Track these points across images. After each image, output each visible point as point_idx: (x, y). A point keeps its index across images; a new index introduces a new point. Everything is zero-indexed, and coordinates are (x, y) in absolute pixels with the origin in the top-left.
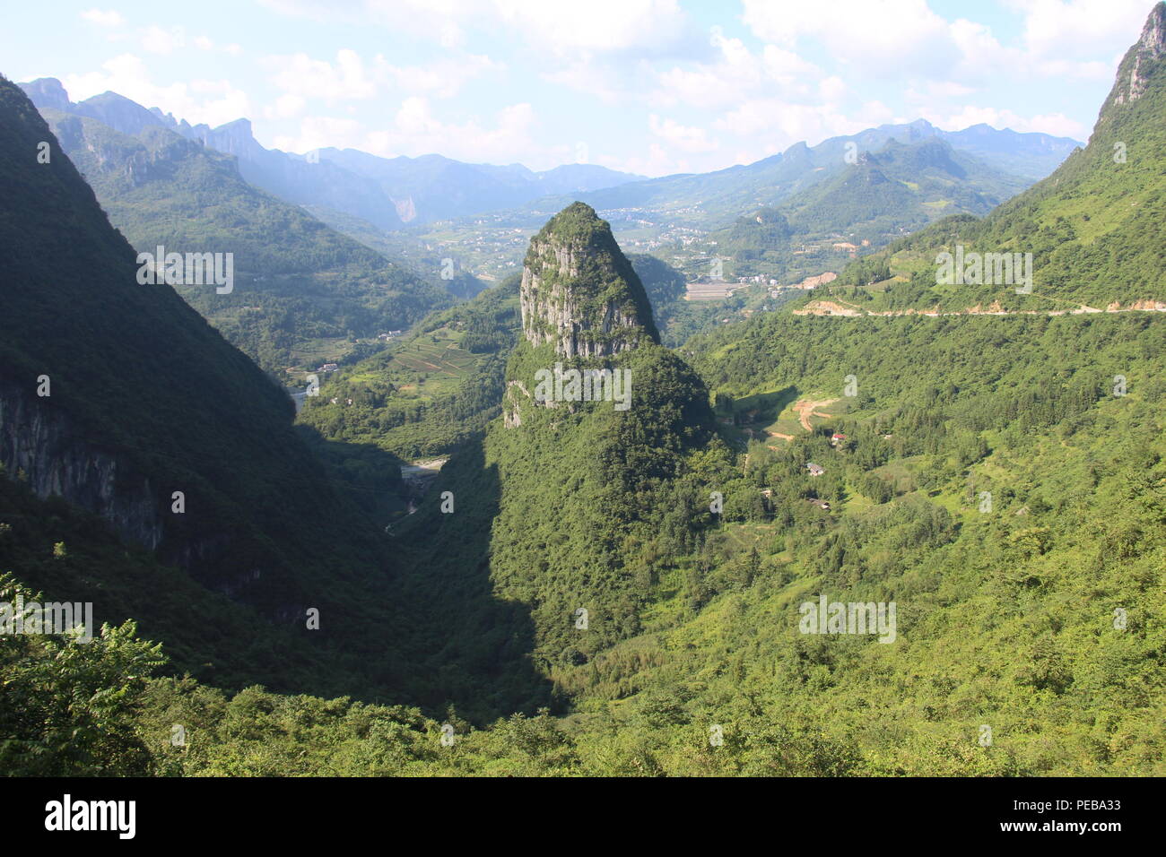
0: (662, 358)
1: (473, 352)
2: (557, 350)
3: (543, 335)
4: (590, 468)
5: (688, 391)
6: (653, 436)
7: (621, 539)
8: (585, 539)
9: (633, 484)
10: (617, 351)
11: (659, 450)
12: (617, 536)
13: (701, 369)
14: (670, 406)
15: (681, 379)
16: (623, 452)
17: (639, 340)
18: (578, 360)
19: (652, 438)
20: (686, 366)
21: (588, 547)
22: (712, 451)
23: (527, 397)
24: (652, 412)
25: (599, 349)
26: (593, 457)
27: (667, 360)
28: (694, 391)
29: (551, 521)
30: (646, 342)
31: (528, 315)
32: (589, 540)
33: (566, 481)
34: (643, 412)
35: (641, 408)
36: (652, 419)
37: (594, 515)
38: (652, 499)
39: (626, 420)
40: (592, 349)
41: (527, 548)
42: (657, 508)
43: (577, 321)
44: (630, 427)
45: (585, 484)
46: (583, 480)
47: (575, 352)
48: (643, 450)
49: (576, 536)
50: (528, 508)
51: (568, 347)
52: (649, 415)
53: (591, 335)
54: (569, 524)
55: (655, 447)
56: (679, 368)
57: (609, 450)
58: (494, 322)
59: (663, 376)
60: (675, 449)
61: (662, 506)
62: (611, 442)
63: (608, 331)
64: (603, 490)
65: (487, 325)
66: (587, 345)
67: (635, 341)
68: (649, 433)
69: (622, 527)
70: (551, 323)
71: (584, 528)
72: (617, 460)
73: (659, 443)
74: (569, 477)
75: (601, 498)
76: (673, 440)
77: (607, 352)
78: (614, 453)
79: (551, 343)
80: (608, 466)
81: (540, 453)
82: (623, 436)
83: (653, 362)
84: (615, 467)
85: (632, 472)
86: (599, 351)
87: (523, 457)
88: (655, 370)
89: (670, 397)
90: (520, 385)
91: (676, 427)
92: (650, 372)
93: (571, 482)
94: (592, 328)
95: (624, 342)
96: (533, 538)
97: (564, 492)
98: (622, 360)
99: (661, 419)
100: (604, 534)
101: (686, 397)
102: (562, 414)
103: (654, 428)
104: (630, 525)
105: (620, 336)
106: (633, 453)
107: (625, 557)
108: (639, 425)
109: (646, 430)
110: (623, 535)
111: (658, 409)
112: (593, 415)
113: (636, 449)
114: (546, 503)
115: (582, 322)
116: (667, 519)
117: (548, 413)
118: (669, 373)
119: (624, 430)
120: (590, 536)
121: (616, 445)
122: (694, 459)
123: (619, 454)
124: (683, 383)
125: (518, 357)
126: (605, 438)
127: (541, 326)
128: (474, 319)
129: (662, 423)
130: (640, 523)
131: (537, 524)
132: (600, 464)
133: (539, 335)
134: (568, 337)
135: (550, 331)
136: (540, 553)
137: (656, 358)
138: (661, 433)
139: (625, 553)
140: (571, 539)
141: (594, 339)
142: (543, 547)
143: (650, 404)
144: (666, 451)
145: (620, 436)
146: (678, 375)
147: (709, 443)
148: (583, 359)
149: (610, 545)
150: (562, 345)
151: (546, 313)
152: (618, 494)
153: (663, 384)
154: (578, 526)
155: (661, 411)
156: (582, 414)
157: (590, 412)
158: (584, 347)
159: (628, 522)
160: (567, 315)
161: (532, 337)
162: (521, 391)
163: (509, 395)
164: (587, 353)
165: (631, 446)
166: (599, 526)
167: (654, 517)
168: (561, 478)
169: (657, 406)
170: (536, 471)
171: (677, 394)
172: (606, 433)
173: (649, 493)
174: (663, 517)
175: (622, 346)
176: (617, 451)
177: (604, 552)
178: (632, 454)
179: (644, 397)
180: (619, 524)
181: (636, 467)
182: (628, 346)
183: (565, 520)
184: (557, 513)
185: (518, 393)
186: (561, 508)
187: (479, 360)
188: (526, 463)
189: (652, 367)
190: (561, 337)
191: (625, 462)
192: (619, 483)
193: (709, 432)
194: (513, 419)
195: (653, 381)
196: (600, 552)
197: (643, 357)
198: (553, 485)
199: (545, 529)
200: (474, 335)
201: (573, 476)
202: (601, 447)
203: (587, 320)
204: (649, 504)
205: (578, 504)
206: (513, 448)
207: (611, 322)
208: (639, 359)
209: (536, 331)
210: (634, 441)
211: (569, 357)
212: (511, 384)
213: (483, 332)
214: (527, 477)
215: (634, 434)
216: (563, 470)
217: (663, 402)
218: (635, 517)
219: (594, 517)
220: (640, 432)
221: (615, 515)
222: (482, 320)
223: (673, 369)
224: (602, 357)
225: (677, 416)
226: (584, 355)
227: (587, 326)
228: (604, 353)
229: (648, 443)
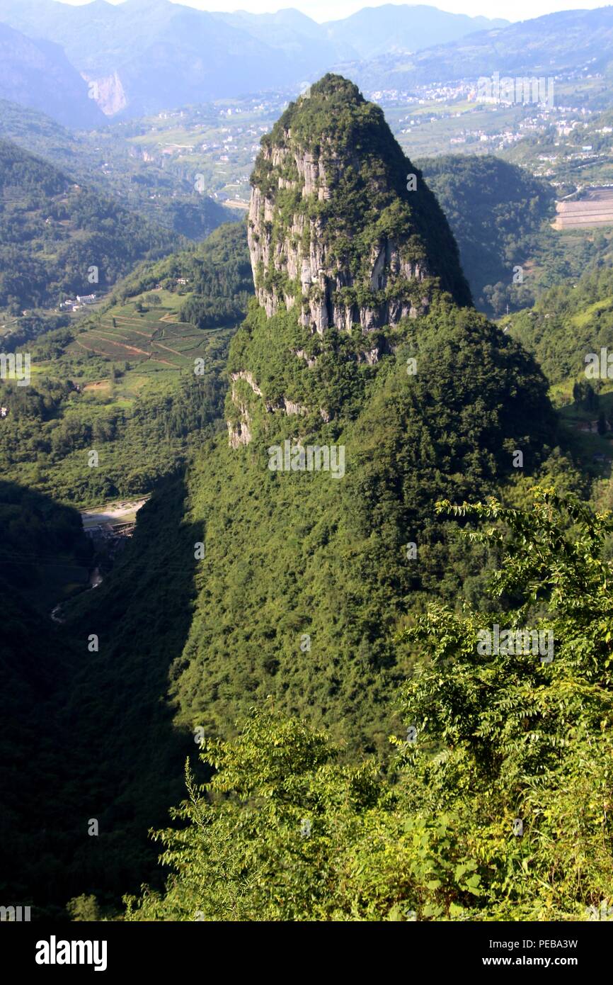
0: (468, 329)
1: (203, 326)
2: (302, 320)
3: (281, 297)
4: (346, 509)
5: (510, 381)
6: (449, 454)
7: (391, 621)
8: (335, 621)
9: (413, 532)
10: (397, 319)
11: (458, 477)
12: (385, 616)
13: (553, 342)
14: (479, 405)
15: (497, 360)
16: (399, 481)
17: (430, 300)
18: (335, 335)
19: (447, 458)
20: (507, 339)
21: (339, 635)
22: (549, 476)
23: (259, 397)
24: (449, 416)
25: (367, 316)
26: (350, 490)
27: (476, 330)
28: (520, 380)
29: (285, 593)
30: (442, 304)
31: (261, 265)
32: (340, 623)
33: (310, 529)
34: (434, 416)
35: (430, 410)
36: (448, 428)
37: (350, 583)
38: (445, 557)
39: (405, 430)
40: (356, 318)
41: (247, 638)
42: (452, 571)
43: (330, 273)
44: (411, 440)
45: (340, 533)
46: (335, 528)
47: (329, 322)
48: (432, 478)
49: (320, 617)
50: (251, 574)
51: (318, 315)
52: (442, 421)
53: (355, 295)
54: (312, 598)
55: (452, 472)
56: (496, 344)
57: (375, 480)
58: (237, 278)
59: (467, 358)
60: (486, 475)
61: (460, 567)
62: (378, 466)
63: (381, 287)
64: (365, 543)
65: (224, 282)
66: (348, 312)
67: (425, 302)
68: (443, 450)
69: (394, 601)
70: (292, 277)
71: (334, 605)
72: (388, 494)
73: (458, 466)
74: (315, 523)
75: (362, 556)
76: (483, 462)
77: (381, 321)
78: (382, 483)
79: (293, 310)
80: (374, 505)
81: (278, 486)
82: (398, 456)
83: (452, 336)
84: (385, 506)
85: (411, 513)
86: (368, 320)
87: (251, 494)
88: (456, 349)
89: (478, 391)
90: (250, 378)
91: (489, 439)
92: (447, 352)
93: (317, 531)
94: (356, 285)
95: (408, 304)
96: (257, 622)
97: (305, 547)
98: (405, 334)
99: (464, 427)
100: (364, 613)
101: (508, 390)
102: (311, 423)
103: (451, 441)
104: (407, 598)
105: (400, 295)
106: (414, 483)
107: (399, 649)
108: (426, 437)
109: (436, 446)
110: (395, 614)
111: (460, 411)
112: (359, 422)
113: (420, 477)
114: (280, 565)
115: (338, 274)
116: (467, 587)
117: (289, 423)
118: (478, 353)
119: (399, 445)
120: (342, 617)
121: (386, 471)
122: (519, 490)
123: (392, 484)
124: (502, 368)
125: (247, 334)
126: (369, 459)
127: (277, 282)
128: (204, 273)
129: (466, 434)
130: (424, 594)
131: (264, 600)
132: (361, 502)
133: (275, 299)
134: (317, 300)
135: (292, 292)
136: (268, 646)
137: (457, 329)
138: (463, 449)
139: (399, 644)
140: (314, 623)
141: (359, 300)
142: (271, 635)
143: (445, 403)
144: (470, 479)
145: (393, 456)
146: (494, 355)
147: (545, 464)
148: (342, 334)
149: (374, 630)
150: (308, 312)
151: (284, 261)
152: (388, 549)
153: (468, 370)
154: (325, 602)
155: (464, 414)
156: (342, 423)
157: (354, 419)
158: (344, 315)
159: (404, 593)
160: (315, 263)
161: (266, 303)
162: (250, 388)
163: (234, 396)
164: (349, 324)
165: (411, 471)
166: (357, 601)
167: (447, 584)
168: (303, 524)
169: (458, 406)
170: (270, 514)
171: (491, 385)
172: (371, 452)
173: (439, 546)
174: (461, 584)
175: (405, 311)
176: (388, 480)
177: (364, 642)
178: (412, 483)
179: (435, 393)
180: (390, 598)
181: (420, 505)
182: (413, 310)
183: (307, 592)
184: (295, 581)
185: (246, 391)
186: (301, 573)
187: (210, 340)
188: (256, 503)
189: (451, 343)
190: (306, 301)
191: (401, 497)
192: (390, 531)
193: (545, 446)
194: (240, 432)
195: (452, 367)
196: (358, 642)
197: (437, 327)
198: (290, 537)
199: (275, 607)
200: (204, 300)
201: (321, 521)
202: (363, 474)
203: (347, 271)
204: (438, 565)
205: (327, 565)
206: (239, 480)
207: (386, 273)
208: (431, 332)
209: (270, 290)
210: (416, 462)
211: (320, 331)
212: (236, 377)
213: (219, 294)
214: (257, 524)
215: (417, 453)
216: (307, 512)
217: (468, 399)
218: (416, 585)
219: (350, 586)
220: (426, 448)
221: (383, 584)
222: (217, 274)
223: (486, 346)
224: (373, 331)
225: (491, 422)
226: (344, 328)
227: (347, 281)
228: (376, 323)
229: (440, 466)
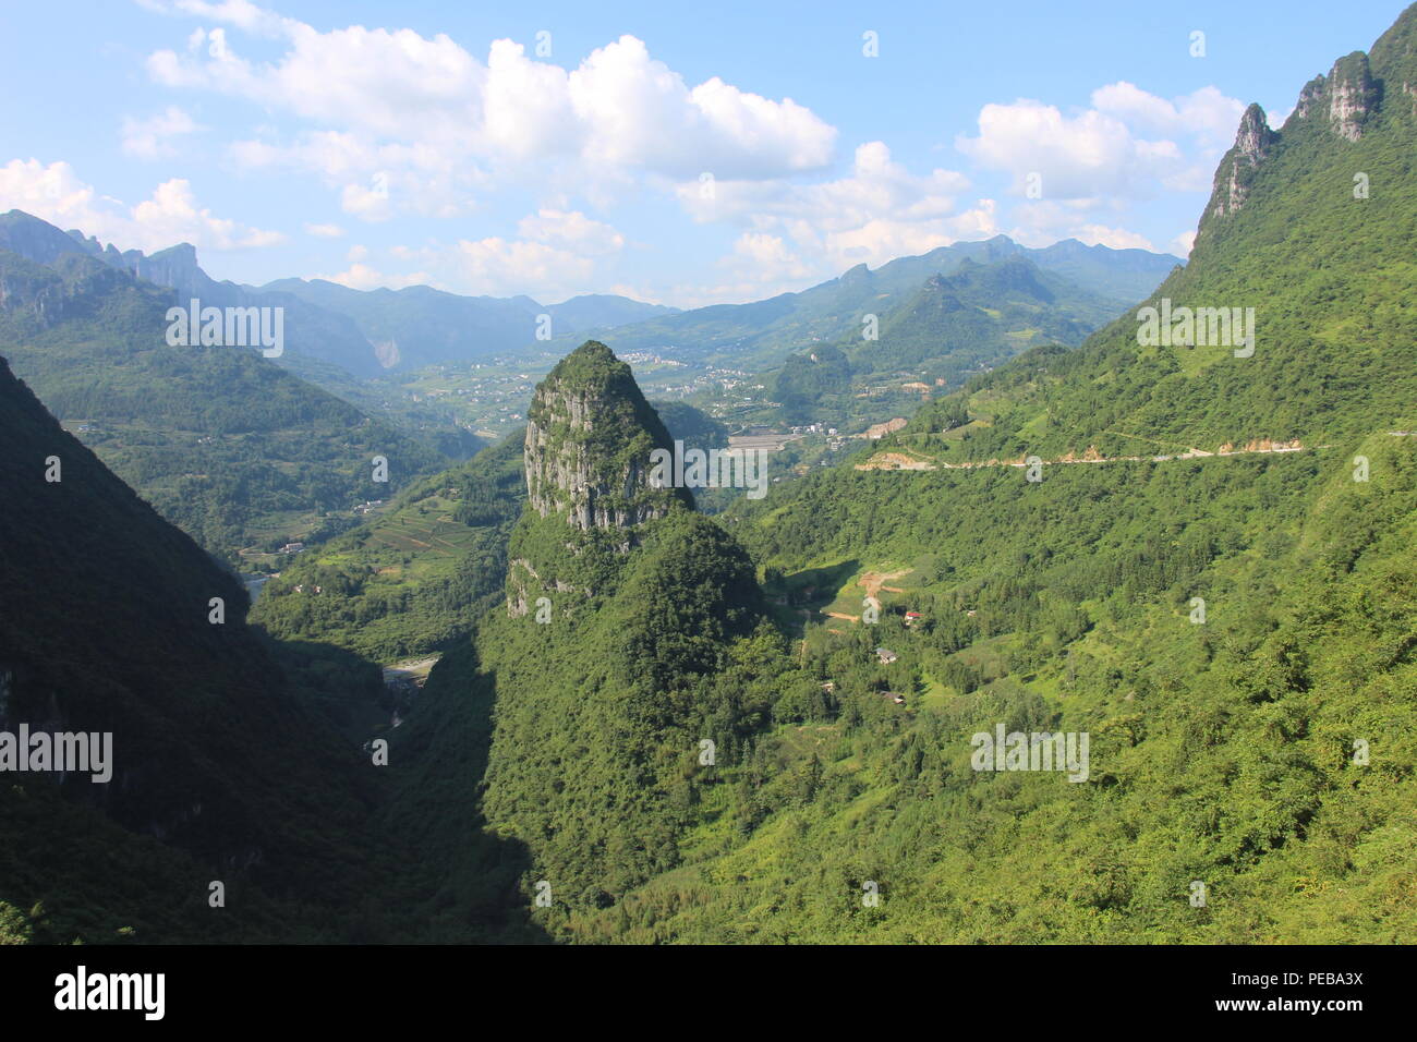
0: (697, 527)
1: (471, 525)
2: (570, 520)
3: (553, 502)
4: (613, 663)
5: (730, 566)
6: (689, 622)
7: (652, 749)
8: (609, 751)
9: (665, 681)
10: (643, 520)
11: (696, 639)
12: (647, 746)
13: (747, 538)
14: (708, 584)
15: (720, 551)
16: (653, 643)
17: (668, 505)
18: (596, 531)
19: (688, 625)
20: (726, 535)
21: (612, 761)
22: (761, 638)
23: (535, 578)
24: (687, 592)
25: (621, 517)
26: (615, 649)
27: (704, 529)
28: (737, 565)
29: (566, 729)
30: (678, 508)
31: (535, 479)
32: (613, 751)
33: (583, 680)
34: (676, 593)
35: (673, 588)
36: (687, 602)
37: (619, 721)
38: (689, 699)
39: (655, 604)
40: (612, 518)
41: (538, 765)
42: (695, 710)
43: (593, 485)
44: (661, 611)
45: (608, 682)
46: (604, 679)
47: (592, 521)
48: (677, 640)
49: (596, 748)
50: (538, 715)
51: (583, 516)
52: (682, 596)
53: (611, 501)
54: (588, 734)
55: (691, 635)
56: (718, 539)
57: (635, 641)
58: (496, 488)
59: (698, 549)
60: (716, 637)
61: (701, 707)
62: (638, 630)
63: (631, 495)
64: (629, 690)
65: (486, 492)
66: (606, 514)
67: (664, 507)
68: (684, 619)
69: (652, 734)
70: (561, 487)
71: (607, 738)
72: (645, 652)
73: (696, 631)
74: (587, 675)
75: (627, 700)
76: (713, 627)
77: (630, 521)
78: (641, 644)
79: (563, 512)
80: (635, 661)
81: (552, 647)
82: (652, 623)
83: (686, 532)
84: (643, 661)
85: (663, 667)
86: (621, 520)
87: (530, 653)
88: (689, 542)
89: (708, 574)
90: (526, 564)
91: (717, 610)
92: (683, 544)
93: (590, 682)
94: (612, 493)
95: (652, 509)
96: (545, 752)
97: (581, 694)
98: (649, 531)
99: (698, 601)
100: (631, 744)
101: (729, 573)
102: (578, 599)
103: (690, 612)
104: (663, 732)
105: (646, 501)
106: (665, 643)
107: (658, 771)
108: (671, 609)
109: (679, 615)
110: (654, 744)
111: (695, 588)
112: (616, 599)
113: (668, 639)
114: (561, 708)
115: (599, 485)
116: (708, 723)
117: (560, 598)
118: (706, 546)
119: (652, 616)
120: (614, 747)
121: (644, 635)
122: (739, 649)
123: (648, 645)
124: (724, 556)
125: (523, 531)
126: (630, 625)
127: (549, 491)
128: (471, 485)
129: (700, 606)
130: (676, 728)
131: (549, 735)
132: (624, 659)
133: (548, 504)
134: (583, 505)
135: (561, 498)
136: (554, 770)
137: (690, 527)
138: (699, 617)
139: (658, 767)
140: (591, 752)
141: (615, 505)
142: (557, 762)
143: (684, 583)
144: (705, 640)
145: (648, 623)
146: (717, 547)
147: (757, 629)
148: (601, 530)
149: (639, 757)
150: (575, 514)
151: (555, 475)
152: (647, 694)
153: (699, 558)
154: (599, 736)
155: (698, 591)
156: (602, 598)
157: (611, 595)
158: (603, 516)
159: (660, 728)
160: (581, 477)
161: (539, 506)
162: (527, 571)
163: (513, 577)
164: (607, 523)
165: (661, 635)
166: (625, 735)
167: (692, 721)
168: (578, 676)
169: (693, 585)
170: (547, 669)
171: (716, 570)
172: (631, 620)
173: (685, 691)
174: (703, 720)
175: (649, 513)
176: (645, 642)
177: (632, 766)
178: (663, 644)
179: (677, 575)
180: (649, 732)
181: (669, 660)
182: (655, 513)
183: (584, 728)
184: (574, 720)
185: (523, 575)
186: (579, 714)
187: (477, 535)
188: (534, 660)
189: (686, 538)
190: (574, 505)
191: (655, 655)
192: (648, 681)
193: (756, 615)
194: (518, 606)
195: (687, 555)
196: (627, 766)
197: (674, 526)
198: (568, 686)
199: (559, 740)
200: (471, 505)
201: (592, 673)
202: (625, 637)
203: (606, 483)
204: (685, 706)
205: (599, 707)
206: (519, 642)
207: (634, 485)
208: (670, 529)
209: (544, 497)
210: (665, 629)
211: (584, 528)
212: (515, 563)
213: (482, 500)
214: (537, 676)
215: (666, 620)
216: (579, 666)
217: (700, 579)
218: (669, 722)
219: (619, 723)
220: (672, 617)
221: (644, 721)
222: (480, 485)
223: (712, 540)
224: (625, 528)
225: (717, 598)
226: (603, 526)
227: (605, 491)
228: (628, 522)
229: (682, 631)
